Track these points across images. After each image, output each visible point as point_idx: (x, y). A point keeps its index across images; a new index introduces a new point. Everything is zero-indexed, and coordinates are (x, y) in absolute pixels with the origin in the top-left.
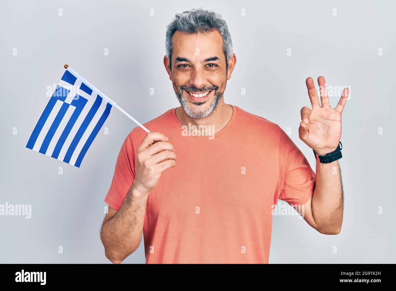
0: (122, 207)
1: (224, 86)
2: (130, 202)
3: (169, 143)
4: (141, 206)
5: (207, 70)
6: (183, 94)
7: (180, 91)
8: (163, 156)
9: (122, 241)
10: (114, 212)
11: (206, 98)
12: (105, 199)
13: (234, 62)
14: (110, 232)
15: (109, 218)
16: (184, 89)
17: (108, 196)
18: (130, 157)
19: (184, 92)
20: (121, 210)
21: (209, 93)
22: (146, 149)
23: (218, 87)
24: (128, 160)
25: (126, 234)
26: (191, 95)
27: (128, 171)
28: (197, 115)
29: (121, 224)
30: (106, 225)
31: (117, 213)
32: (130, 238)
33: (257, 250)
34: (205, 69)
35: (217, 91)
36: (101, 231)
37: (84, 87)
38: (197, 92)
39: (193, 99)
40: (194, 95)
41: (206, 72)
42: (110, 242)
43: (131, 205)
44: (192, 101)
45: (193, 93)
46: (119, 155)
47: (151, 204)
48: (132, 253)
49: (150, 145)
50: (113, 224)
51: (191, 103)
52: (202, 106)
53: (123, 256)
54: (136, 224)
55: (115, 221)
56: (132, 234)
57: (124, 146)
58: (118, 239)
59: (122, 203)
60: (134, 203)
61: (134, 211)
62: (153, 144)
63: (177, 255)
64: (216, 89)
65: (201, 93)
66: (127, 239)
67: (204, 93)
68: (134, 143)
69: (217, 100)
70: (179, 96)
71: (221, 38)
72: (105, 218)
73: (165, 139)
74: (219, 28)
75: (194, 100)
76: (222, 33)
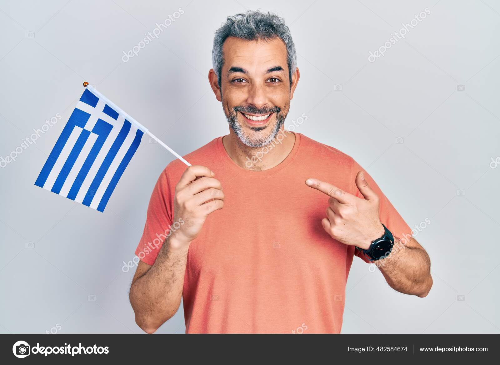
0: (156, 261)
1: (287, 107)
2: (166, 254)
3: (216, 178)
4: (180, 259)
5: (269, 86)
6: (238, 117)
7: (233, 114)
8: (207, 195)
9: (157, 303)
10: (146, 267)
11: (266, 123)
12: (136, 252)
13: (297, 78)
14: (142, 292)
15: (140, 274)
16: (239, 111)
17: (139, 248)
18: (165, 198)
19: (239, 114)
20: (155, 264)
21: (270, 115)
22: (186, 187)
23: (280, 109)
24: (163, 202)
25: (162, 295)
26: (247, 118)
27: (164, 215)
28: (255, 143)
29: (155, 282)
30: (136, 284)
31: (150, 268)
32: (167, 300)
33: (324, 315)
34: (266, 85)
35: (280, 113)
36: (130, 291)
37: (108, 110)
38: (256, 114)
39: (250, 123)
40: (251, 118)
41: (268, 89)
42: (141, 305)
43: (168, 258)
44: (249, 125)
45: (250, 115)
46: (152, 196)
47: (192, 257)
48: (170, 319)
49: (191, 182)
50: (146, 283)
51: (248, 128)
52: (262, 131)
53: (158, 322)
54: (175, 282)
55: (148, 279)
56: (170, 295)
57: (159, 185)
58: (151, 302)
59: (156, 256)
60: (171, 255)
61: (171, 265)
62: (195, 180)
63: (225, 321)
64: (278, 112)
65: (261, 115)
66: (163, 301)
67: (264, 115)
68: (171, 181)
69: (279, 125)
70: (232, 120)
71: (285, 47)
72: (135, 276)
73: (211, 174)
74: (282, 34)
75: (251, 125)
76: (286, 41)
